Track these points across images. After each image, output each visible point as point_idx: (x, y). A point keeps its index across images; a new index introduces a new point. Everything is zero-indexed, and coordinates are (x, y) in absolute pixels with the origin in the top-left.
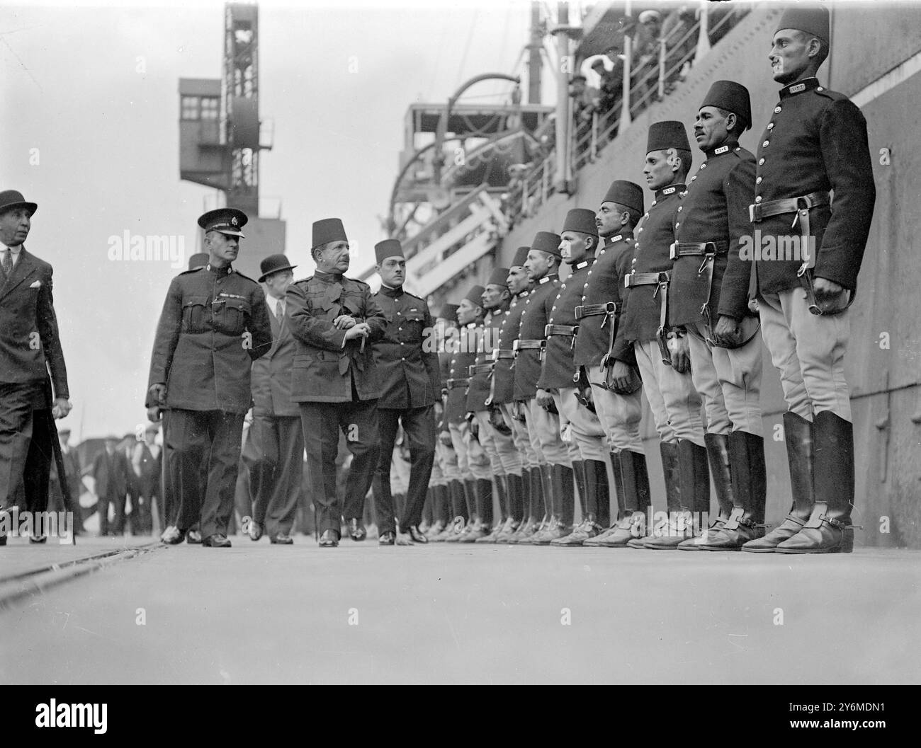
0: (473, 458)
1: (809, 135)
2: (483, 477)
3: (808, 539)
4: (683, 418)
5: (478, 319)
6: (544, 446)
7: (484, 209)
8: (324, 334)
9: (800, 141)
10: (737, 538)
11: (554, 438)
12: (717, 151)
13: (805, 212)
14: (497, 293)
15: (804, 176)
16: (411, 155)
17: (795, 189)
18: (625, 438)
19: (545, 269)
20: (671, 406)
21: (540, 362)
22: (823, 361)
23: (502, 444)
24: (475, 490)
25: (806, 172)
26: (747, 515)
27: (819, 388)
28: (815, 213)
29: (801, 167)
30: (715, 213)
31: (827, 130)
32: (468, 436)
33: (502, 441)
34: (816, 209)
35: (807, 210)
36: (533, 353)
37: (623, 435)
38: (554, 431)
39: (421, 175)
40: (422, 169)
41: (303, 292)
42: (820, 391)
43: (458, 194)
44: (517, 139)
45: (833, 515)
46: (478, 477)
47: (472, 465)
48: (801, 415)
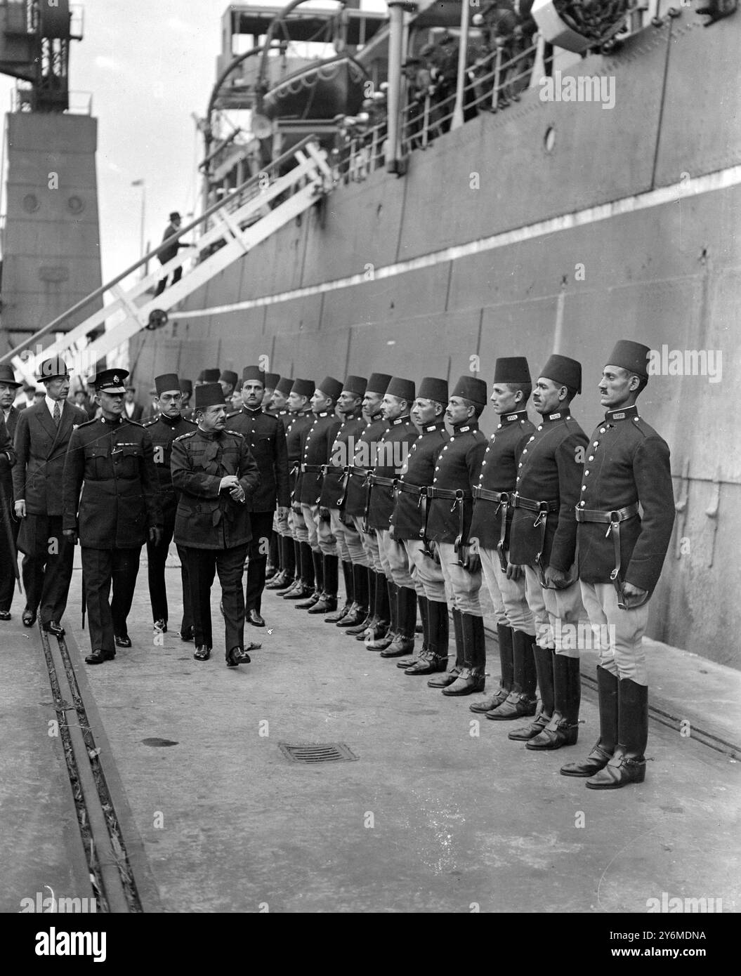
0: (322, 537)
1: (626, 463)
2: (330, 553)
3: (610, 776)
4: (517, 613)
5: (329, 409)
6: (393, 570)
7: (310, 160)
8: (203, 484)
9: (616, 465)
10: (555, 739)
11: (402, 566)
12: (551, 417)
13: (616, 525)
14: (351, 400)
15: (619, 494)
16: (229, 61)
17: (610, 504)
18: (467, 603)
19: (398, 412)
20: (508, 603)
21: (392, 499)
22: (626, 641)
23: (351, 538)
24: (323, 561)
25: (620, 489)
26: (564, 720)
27: (623, 660)
28: (624, 525)
29: (617, 486)
30: (549, 476)
31: (639, 461)
32: (317, 518)
33: (351, 536)
34: (625, 522)
35: (617, 523)
36: (386, 490)
37: (466, 600)
38: (403, 560)
39: (239, 82)
40: (241, 77)
41: (185, 450)
42: (624, 662)
43: (280, 125)
44: (341, 66)
45: (629, 756)
46: (325, 553)
47: (321, 542)
48: (610, 671)
